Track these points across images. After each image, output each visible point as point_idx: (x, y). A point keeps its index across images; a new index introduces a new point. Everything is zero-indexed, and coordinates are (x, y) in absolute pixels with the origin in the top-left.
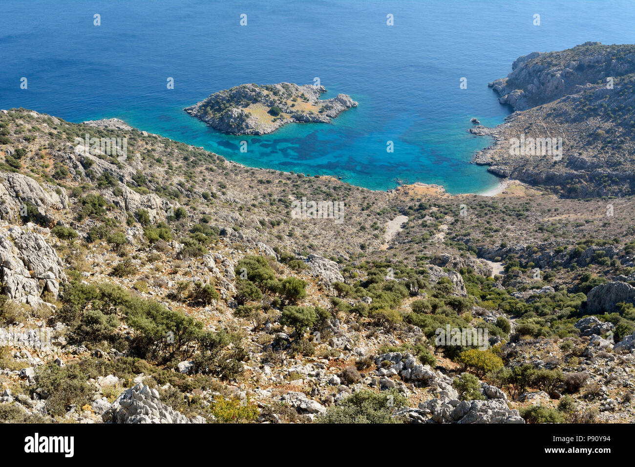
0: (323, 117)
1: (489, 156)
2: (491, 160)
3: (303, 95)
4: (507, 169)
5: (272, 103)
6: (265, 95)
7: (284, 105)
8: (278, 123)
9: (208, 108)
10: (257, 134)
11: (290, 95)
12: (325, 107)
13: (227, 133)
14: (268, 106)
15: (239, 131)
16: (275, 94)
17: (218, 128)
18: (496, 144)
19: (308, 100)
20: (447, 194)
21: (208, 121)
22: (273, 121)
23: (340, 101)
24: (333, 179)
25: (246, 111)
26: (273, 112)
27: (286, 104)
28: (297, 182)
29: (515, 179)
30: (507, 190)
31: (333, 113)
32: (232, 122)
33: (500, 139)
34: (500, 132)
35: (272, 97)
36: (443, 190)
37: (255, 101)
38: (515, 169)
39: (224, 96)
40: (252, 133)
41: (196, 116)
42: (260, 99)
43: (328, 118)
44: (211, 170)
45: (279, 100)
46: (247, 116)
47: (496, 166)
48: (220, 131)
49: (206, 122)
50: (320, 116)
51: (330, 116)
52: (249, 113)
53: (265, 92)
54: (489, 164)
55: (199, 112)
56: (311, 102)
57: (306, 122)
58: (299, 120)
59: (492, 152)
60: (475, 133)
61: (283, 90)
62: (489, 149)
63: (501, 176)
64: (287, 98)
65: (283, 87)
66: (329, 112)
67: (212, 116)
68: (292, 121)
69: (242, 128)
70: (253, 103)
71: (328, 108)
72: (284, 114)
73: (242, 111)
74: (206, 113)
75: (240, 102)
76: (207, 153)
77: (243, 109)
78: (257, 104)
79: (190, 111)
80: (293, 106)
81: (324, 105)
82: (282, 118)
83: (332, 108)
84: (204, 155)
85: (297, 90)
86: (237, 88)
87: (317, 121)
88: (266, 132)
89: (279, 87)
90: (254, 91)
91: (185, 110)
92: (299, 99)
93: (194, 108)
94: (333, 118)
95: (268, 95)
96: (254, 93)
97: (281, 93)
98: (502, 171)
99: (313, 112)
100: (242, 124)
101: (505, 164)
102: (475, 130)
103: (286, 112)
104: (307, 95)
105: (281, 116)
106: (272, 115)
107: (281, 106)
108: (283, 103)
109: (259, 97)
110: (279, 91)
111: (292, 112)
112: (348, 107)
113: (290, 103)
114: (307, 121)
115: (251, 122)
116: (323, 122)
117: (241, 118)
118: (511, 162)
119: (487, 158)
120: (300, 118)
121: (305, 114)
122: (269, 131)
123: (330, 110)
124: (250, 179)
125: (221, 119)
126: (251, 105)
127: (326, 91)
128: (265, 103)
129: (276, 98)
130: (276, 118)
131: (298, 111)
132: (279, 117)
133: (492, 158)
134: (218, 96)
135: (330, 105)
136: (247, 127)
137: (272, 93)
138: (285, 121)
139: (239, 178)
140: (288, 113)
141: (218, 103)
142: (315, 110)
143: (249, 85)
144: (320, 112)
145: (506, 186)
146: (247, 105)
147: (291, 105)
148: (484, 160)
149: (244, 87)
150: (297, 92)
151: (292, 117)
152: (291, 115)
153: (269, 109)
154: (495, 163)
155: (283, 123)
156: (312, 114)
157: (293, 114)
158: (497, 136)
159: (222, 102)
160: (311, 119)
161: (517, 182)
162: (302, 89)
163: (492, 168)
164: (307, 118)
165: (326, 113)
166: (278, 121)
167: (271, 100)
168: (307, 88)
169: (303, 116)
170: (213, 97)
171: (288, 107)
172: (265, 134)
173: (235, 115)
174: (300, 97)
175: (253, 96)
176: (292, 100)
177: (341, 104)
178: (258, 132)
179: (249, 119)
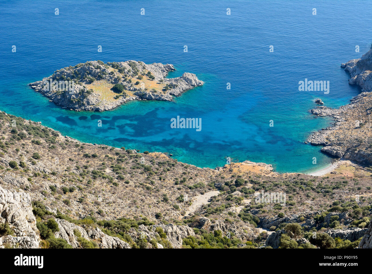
0: (166, 96)
1: (325, 136)
2: (326, 141)
3: (149, 73)
4: (340, 150)
5: (117, 80)
6: (110, 72)
7: (128, 82)
8: (121, 100)
10: (97, 110)
11: (135, 73)
12: (169, 86)
13: (68, 109)
14: (112, 83)
15: (80, 107)
16: (120, 71)
17: (60, 104)
18: (335, 125)
19: (153, 78)
20: (272, 173)
21: (51, 96)
22: (116, 98)
23: (185, 80)
25: (88, 87)
26: (116, 90)
27: (130, 82)
28: (124, 157)
29: (347, 159)
30: (336, 171)
31: (177, 91)
32: (74, 98)
33: (340, 120)
34: (342, 113)
35: (117, 74)
36: (272, 169)
37: (99, 78)
38: (348, 150)
39: (69, 72)
40: (93, 109)
41: (40, 91)
42: (104, 76)
43: (171, 96)
45: (124, 77)
46: (88, 92)
47: (330, 147)
48: (61, 106)
49: (48, 97)
50: (163, 94)
51: (174, 95)
52: (91, 90)
53: (110, 69)
54: (324, 145)
55: (43, 87)
56: (156, 80)
57: (148, 99)
58: (142, 98)
59: (329, 132)
60: (316, 114)
61: (128, 68)
62: (327, 129)
63: (334, 157)
64: (133, 76)
65: (130, 65)
66: (172, 90)
67: (55, 92)
68: (134, 98)
69: (83, 105)
70: (97, 80)
71: (172, 86)
72: (125, 91)
73: (84, 87)
75: (84, 78)
76: (43, 127)
77: (86, 86)
78: (102, 81)
79: (35, 87)
80: (137, 83)
81: (169, 83)
82: (125, 96)
83: (177, 86)
84: (38, 129)
85: (144, 68)
86: (82, 65)
87: (159, 99)
88: (107, 109)
89: (125, 64)
90: (98, 67)
91: (30, 85)
92: (145, 77)
93: (39, 83)
94: (176, 96)
95: (112, 73)
96: (99, 70)
97: (126, 71)
98: (335, 152)
99: (157, 90)
100: (83, 100)
101: (339, 144)
102: (316, 111)
103: (130, 90)
104: (153, 74)
105: (124, 93)
106: (114, 92)
107: (125, 83)
108: (128, 80)
109: (104, 74)
110: (124, 68)
111: (135, 90)
112: (194, 86)
113: (134, 80)
114: (150, 99)
115: (92, 98)
116: (165, 100)
117: (83, 94)
118: (345, 142)
119: (322, 138)
120: (143, 95)
121: (147, 92)
122: (110, 107)
123: (174, 88)
126: (96, 82)
127: (174, 70)
128: (109, 80)
129: (121, 75)
130: (118, 95)
131: (141, 89)
132: (122, 94)
133: (327, 139)
134: (63, 72)
135: (174, 83)
136: (88, 103)
137: (117, 70)
138: (128, 98)
140: (132, 91)
141: (62, 79)
142: (159, 89)
143: (95, 63)
144: (164, 90)
145: (336, 166)
146: (91, 82)
147: (135, 82)
148: (319, 140)
149: (90, 64)
150: (144, 70)
151: (135, 94)
152: (134, 92)
153: (112, 86)
154: (329, 143)
155: (125, 100)
156: (156, 92)
157: (137, 91)
158: (338, 117)
159: (67, 77)
160: (153, 97)
161: (349, 162)
162: (149, 68)
163: (326, 148)
164: (150, 96)
165: (170, 91)
166: (121, 98)
167: (115, 77)
168: (155, 66)
169: (146, 94)
170: (58, 73)
171: (132, 85)
172: (105, 110)
173: (76, 91)
174: (147, 75)
175: (98, 73)
176: (137, 78)
177: (187, 83)
178: (99, 108)
179: (90, 95)
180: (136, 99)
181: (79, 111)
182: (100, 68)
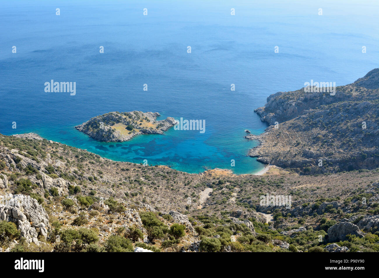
0: (159, 131)
1: (257, 151)
2: (258, 154)
3: (146, 118)
4: (268, 159)
5: (128, 123)
6: (124, 118)
7: (135, 124)
8: (132, 134)
9: (90, 126)
10: (119, 141)
11: (139, 118)
12: (160, 125)
13: (101, 141)
14: (126, 125)
15: (108, 140)
16: (130, 117)
17: (96, 138)
18: (260, 145)
19: (149, 121)
20: (234, 175)
21: (90, 134)
22: (129, 134)
23: (168, 121)
24: (166, 167)
25: (113, 128)
26: (129, 128)
28: (145, 169)
29: (273, 164)
30: (269, 171)
31: (165, 128)
32: (104, 134)
33: (263, 142)
34: (263, 137)
35: (128, 119)
36: (232, 172)
37: (118, 122)
38: (273, 159)
39: (99, 119)
40: (116, 140)
41: (82, 131)
42: (121, 120)
43: (162, 131)
44: (93, 163)
45: (132, 121)
46: (113, 131)
47: (262, 158)
48: (97, 140)
49: (88, 134)
50: (157, 130)
51: (163, 130)
52: (115, 129)
53: (124, 117)
54: (257, 157)
55: (84, 129)
56: (151, 122)
57: (148, 134)
58: (144, 133)
59: (259, 149)
60: (248, 139)
61: (134, 115)
62: (257, 147)
63: (265, 163)
64: (137, 120)
65: (135, 114)
66: (162, 128)
67: (92, 131)
68: (140, 133)
69: (111, 138)
70: (117, 123)
71: (161, 125)
72: (134, 129)
73: (110, 127)
74: (88, 129)
75: (109, 122)
76: (89, 153)
77: (111, 126)
78: (119, 124)
79: (78, 128)
80: (141, 124)
81: (159, 123)
82: (134, 132)
84: (88, 154)
85: (143, 115)
86: (107, 115)
87: (155, 133)
88: (125, 140)
89: (132, 113)
90: (117, 116)
91: (76, 128)
92: (144, 120)
93: (81, 126)
94: (165, 131)
95: (125, 118)
96: (117, 117)
97: (133, 117)
98: (266, 160)
99: (153, 128)
100: (110, 136)
101: (267, 156)
102: (248, 137)
103: (137, 128)
104: (149, 118)
105: (134, 130)
106: (128, 130)
107: (133, 125)
108: (135, 123)
110: (132, 116)
111: (140, 128)
112: (173, 124)
113: (139, 122)
114: (149, 133)
115: (116, 134)
116: (159, 134)
117: (110, 132)
118: (270, 155)
119: (256, 153)
120: (145, 131)
121: (148, 129)
122: (127, 139)
123: (163, 126)
124: (116, 168)
125: (98, 133)
126: (116, 124)
127: (160, 116)
128: (124, 123)
129: (131, 120)
130: (130, 131)
131: (144, 127)
132: (132, 131)
133: (259, 153)
134: (96, 119)
135: (163, 123)
136: (113, 137)
137: (128, 117)
138: (136, 133)
139: (109, 167)
140: (138, 129)
141: (95, 123)
142: (154, 127)
143: (114, 113)
144: (157, 128)
145: (268, 169)
146: (113, 124)
147: (139, 124)
148: (254, 154)
149: (112, 114)
150: (143, 116)
151: (140, 131)
153: (126, 126)
154: (261, 155)
155: (135, 134)
156: (152, 129)
157: (141, 129)
158: (261, 140)
159: (98, 122)
160: (151, 132)
161: (275, 166)
162: (146, 115)
163: (260, 158)
164: (149, 131)
165: (161, 128)
166: (132, 133)
167: (127, 121)
168: (149, 114)
169: (147, 130)
170: (93, 120)
171: (138, 125)
172: (124, 141)
173: (106, 130)
174: (145, 119)
175: (117, 119)
176: (140, 121)
177: (169, 123)
178: (120, 140)
179: (114, 132)
180: (141, 133)
181: (108, 142)
182: (118, 116)
